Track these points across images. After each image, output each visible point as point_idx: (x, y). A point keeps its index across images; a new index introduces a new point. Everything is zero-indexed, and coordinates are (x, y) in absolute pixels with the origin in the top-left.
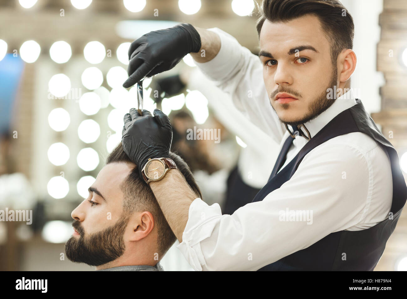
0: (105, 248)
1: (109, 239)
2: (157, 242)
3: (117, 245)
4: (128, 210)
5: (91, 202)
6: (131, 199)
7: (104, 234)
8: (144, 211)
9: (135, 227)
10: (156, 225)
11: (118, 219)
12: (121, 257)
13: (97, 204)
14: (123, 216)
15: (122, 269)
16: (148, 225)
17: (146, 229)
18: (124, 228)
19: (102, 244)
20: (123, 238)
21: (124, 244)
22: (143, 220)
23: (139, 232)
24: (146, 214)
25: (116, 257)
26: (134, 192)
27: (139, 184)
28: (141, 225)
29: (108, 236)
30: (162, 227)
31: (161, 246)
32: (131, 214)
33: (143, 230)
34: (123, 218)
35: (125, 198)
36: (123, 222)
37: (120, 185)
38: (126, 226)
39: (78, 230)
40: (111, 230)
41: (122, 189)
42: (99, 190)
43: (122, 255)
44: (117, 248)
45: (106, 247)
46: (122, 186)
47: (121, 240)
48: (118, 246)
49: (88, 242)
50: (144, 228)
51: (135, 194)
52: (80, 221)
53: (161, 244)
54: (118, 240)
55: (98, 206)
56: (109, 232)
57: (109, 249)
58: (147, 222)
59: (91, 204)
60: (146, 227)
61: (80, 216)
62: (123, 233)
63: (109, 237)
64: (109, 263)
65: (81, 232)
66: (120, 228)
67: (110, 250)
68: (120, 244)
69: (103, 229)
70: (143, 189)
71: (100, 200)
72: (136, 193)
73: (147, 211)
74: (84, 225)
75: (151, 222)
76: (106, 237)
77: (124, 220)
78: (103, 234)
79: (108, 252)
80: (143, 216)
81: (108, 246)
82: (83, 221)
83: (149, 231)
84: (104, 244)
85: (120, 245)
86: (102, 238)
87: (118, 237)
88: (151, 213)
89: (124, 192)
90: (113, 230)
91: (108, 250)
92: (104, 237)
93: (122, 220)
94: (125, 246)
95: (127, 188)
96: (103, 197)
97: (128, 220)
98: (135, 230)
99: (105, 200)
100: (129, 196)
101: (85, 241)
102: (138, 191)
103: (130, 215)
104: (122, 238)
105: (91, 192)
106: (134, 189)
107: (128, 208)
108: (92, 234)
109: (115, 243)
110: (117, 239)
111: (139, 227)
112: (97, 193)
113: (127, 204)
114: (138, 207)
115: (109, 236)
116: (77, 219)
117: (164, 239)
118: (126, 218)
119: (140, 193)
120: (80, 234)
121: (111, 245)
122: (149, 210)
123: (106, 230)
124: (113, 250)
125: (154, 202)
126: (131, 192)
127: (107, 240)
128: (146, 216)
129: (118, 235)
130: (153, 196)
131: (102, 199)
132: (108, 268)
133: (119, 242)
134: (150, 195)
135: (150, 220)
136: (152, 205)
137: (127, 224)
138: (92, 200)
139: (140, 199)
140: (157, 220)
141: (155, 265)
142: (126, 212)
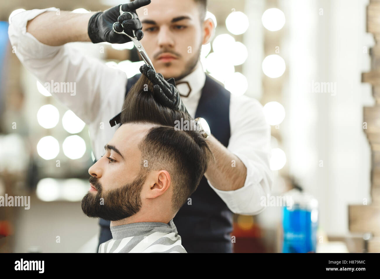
0: (122, 204)
1: (126, 195)
2: (171, 200)
6: (149, 158)
7: (122, 191)
8: (161, 170)
9: (152, 185)
10: (172, 183)
11: (136, 177)
12: (137, 213)
13: (116, 161)
14: (140, 174)
15: (137, 225)
16: (165, 184)
17: (162, 187)
18: (142, 185)
19: (120, 201)
21: (140, 201)
22: (160, 178)
23: (155, 189)
25: (133, 213)
26: (152, 152)
27: (157, 144)
28: (157, 183)
29: (125, 193)
31: (174, 204)
32: (149, 172)
33: (159, 188)
34: (140, 176)
35: (143, 157)
36: (141, 180)
37: (138, 145)
38: (143, 183)
39: (96, 186)
41: (140, 149)
42: (117, 148)
43: (138, 211)
44: (134, 205)
45: (123, 203)
46: (140, 146)
47: (138, 197)
48: (135, 202)
49: (106, 198)
50: (160, 186)
51: (153, 153)
52: (97, 177)
53: (175, 202)
54: (136, 197)
55: (116, 163)
56: (127, 189)
57: (126, 205)
58: (164, 181)
59: (109, 161)
60: (162, 185)
61: (97, 173)
62: (140, 191)
64: (126, 219)
65: (99, 188)
66: (138, 186)
67: (127, 207)
68: (137, 201)
69: (121, 186)
70: (160, 149)
71: (118, 157)
72: (154, 153)
73: (163, 170)
74: (102, 181)
75: (167, 181)
76: (124, 193)
77: (142, 178)
79: (125, 208)
80: (161, 175)
81: (125, 203)
82: (100, 177)
83: (166, 188)
84: (122, 201)
87: (135, 194)
88: (168, 171)
89: (142, 151)
90: (130, 188)
92: (122, 193)
93: (139, 178)
94: (141, 203)
95: (145, 147)
96: (121, 155)
97: (145, 178)
98: (152, 188)
99: (123, 157)
100: (147, 155)
102: (156, 150)
103: (147, 173)
104: (139, 195)
105: (109, 150)
106: (152, 148)
108: (110, 191)
109: (132, 200)
110: (134, 196)
111: (156, 185)
112: (115, 151)
114: (155, 166)
115: (127, 193)
116: (95, 176)
117: (178, 197)
118: (144, 176)
119: (157, 152)
120: (97, 190)
121: (128, 202)
122: (165, 169)
123: (124, 188)
124: (130, 207)
125: (171, 162)
126: (148, 152)
127: (125, 197)
128: (163, 174)
129: (135, 192)
130: (170, 156)
131: (120, 157)
132: (123, 225)
133: (136, 199)
134: (167, 155)
135: (167, 179)
136: (168, 164)
137: (144, 182)
138: (110, 157)
139: (158, 158)
140: (173, 179)
141: (168, 222)
142: (143, 170)
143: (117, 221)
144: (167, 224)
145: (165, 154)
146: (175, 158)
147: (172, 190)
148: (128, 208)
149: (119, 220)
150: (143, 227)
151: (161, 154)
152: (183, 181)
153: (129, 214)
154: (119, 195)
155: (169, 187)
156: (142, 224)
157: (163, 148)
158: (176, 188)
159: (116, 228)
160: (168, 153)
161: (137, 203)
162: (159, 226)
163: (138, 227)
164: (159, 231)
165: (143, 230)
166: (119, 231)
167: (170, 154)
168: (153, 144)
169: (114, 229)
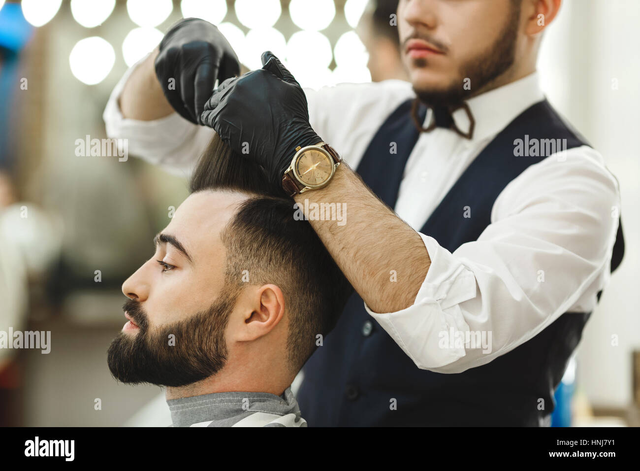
0: (189, 354)
1: (196, 336)
2: (286, 345)
3: (213, 348)
4: (233, 278)
5: (162, 263)
6: (241, 260)
7: (188, 328)
8: (266, 283)
9: (248, 314)
10: (287, 311)
11: (214, 298)
12: (219, 371)
13: (174, 267)
14: (224, 293)
15: (220, 397)
16: (272, 312)
17: (268, 318)
18: (227, 316)
19: (183, 347)
20: (224, 336)
21: (225, 347)
22: (262, 300)
23: (255, 323)
24: (269, 289)
25: (210, 372)
26: (248, 248)
27: (257, 233)
28: (258, 310)
29: (195, 331)
30: (297, 318)
31: (293, 353)
32: (241, 289)
33: (262, 320)
34: (224, 296)
35: (230, 258)
36: (225, 305)
37: (221, 233)
38: (231, 312)
39: (136, 319)
40: (201, 321)
41: (224, 241)
42: (180, 239)
43: (222, 368)
44: (212, 356)
45: (190, 352)
46: (225, 236)
47: (220, 340)
48: (214, 350)
49: (156, 342)
50: (264, 316)
51: (248, 251)
52: (138, 300)
53: (294, 350)
54: (215, 340)
55: (176, 272)
56: (197, 323)
57: (196, 356)
58: (271, 306)
59: (161, 267)
60: (268, 315)
61: (138, 291)
62: (225, 327)
63: (197, 334)
64: (197, 383)
65: (141, 323)
66: (219, 318)
67: (198, 360)
68: (217, 347)
69: (185, 317)
70: (264, 242)
71: (181, 260)
72: (251, 250)
73: (270, 283)
74: (148, 308)
75: (278, 306)
76: (191, 332)
77: (227, 301)
78: (186, 329)
79: (194, 363)
80: (265, 293)
81: (195, 351)
82: (145, 300)
83: (275, 320)
84: (187, 347)
85: (217, 350)
86: (183, 333)
87: (214, 333)
88: (281, 286)
89: (227, 247)
90: (205, 320)
91: (195, 359)
92: (187, 332)
93: (222, 301)
94: (226, 352)
95: (234, 239)
96: (186, 254)
97: (234, 300)
98: (247, 321)
99: (190, 259)
100: (237, 255)
101: (149, 340)
102: (255, 245)
103: (238, 291)
104: (222, 335)
105: (163, 244)
106: (247, 241)
107: (235, 276)
108: (164, 326)
109: (209, 345)
110: (212, 337)
111: (255, 314)
112: (175, 246)
113: (233, 270)
114: (253, 275)
115: (197, 331)
116: (134, 298)
117: (300, 340)
118: (231, 296)
119: (258, 249)
120: (137, 326)
121: (201, 349)
122: (275, 283)
123: (192, 320)
124: (205, 358)
125: (285, 269)
126: (241, 247)
127: (194, 339)
128: (270, 293)
129: (214, 329)
130: (283, 256)
131: (184, 258)
132: (193, 396)
133: (217, 343)
134: (277, 255)
135: (277, 301)
136: (280, 273)
137: (232, 308)
138: (164, 260)
139: (259, 261)
140: (289, 301)
141: (281, 391)
142: (230, 284)
143: (179, 388)
144: (280, 396)
145: (273, 252)
146: (293, 262)
147: (287, 324)
148: (201, 361)
149: (183, 386)
150: (230, 401)
151: (265, 253)
152: (309, 308)
153: (203, 374)
154: (181, 336)
155: (282, 318)
156: (229, 396)
157: (269, 240)
158: (296, 321)
159: (177, 403)
160: (278, 251)
161: (219, 351)
162: (264, 401)
163: (221, 401)
164: (263, 410)
165: (231, 407)
166: (184, 410)
167: (283, 254)
168: (249, 232)
169: (173, 404)
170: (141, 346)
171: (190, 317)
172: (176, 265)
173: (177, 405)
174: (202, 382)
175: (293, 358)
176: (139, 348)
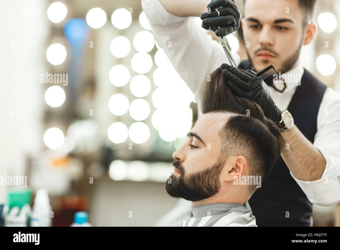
0: (203, 186)
1: (207, 178)
4: (225, 153)
6: (227, 144)
7: (203, 175)
8: (239, 155)
9: (230, 169)
10: (248, 168)
11: (215, 162)
13: (197, 147)
14: (220, 159)
15: (216, 205)
16: (242, 168)
17: (240, 171)
18: (221, 169)
19: (201, 183)
21: (219, 183)
22: (237, 163)
23: (233, 173)
24: (240, 158)
25: (212, 194)
26: (231, 139)
28: (235, 167)
29: (206, 176)
30: (252, 171)
32: (227, 158)
33: (237, 172)
35: (223, 143)
36: (220, 164)
37: (218, 132)
38: (222, 168)
39: (179, 169)
40: (209, 171)
41: (220, 136)
42: (199, 135)
43: (217, 193)
44: (213, 187)
45: (204, 185)
46: (220, 134)
47: (217, 180)
48: (214, 185)
49: (188, 181)
50: (238, 170)
51: (231, 140)
52: (180, 161)
55: (198, 149)
56: (207, 172)
57: (206, 187)
58: (241, 166)
59: (190, 147)
60: (240, 169)
61: (180, 157)
62: (220, 175)
64: (205, 200)
65: (181, 171)
66: (217, 170)
67: (207, 189)
68: (216, 183)
70: (238, 136)
71: (200, 144)
72: (232, 140)
73: (241, 155)
74: (184, 165)
75: (244, 166)
76: (204, 176)
77: (221, 163)
78: (202, 175)
79: (205, 190)
80: (238, 160)
81: (206, 185)
82: (183, 161)
83: (243, 172)
85: (216, 185)
86: (201, 177)
87: (215, 177)
88: (245, 157)
89: (221, 138)
90: (210, 171)
91: (206, 189)
92: (202, 176)
93: (219, 162)
94: (220, 186)
95: (224, 135)
96: (202, 142)
97: (224, 162)
98: (230, 172)
99: (204, 144)
100: (226, 142)
101: (185, 179)
102: (234, 138)
103: (226, 158)
104: (218, 178)
105: (192, 137)
106: (230, 136)
107: (225, 152)
108: (192, 173)
109: (212, 183)
110: (214, 179)
111: (233, 169)
112: (197, 138)
113: (224, 149)
114: (233, 151)
115: (207, 176)
116: (178, 160)
118: (223, 161)
119: (235, 139)
120: (180, 173)
121: (208, 184)
122: (243, 155)
123: (205, 171)
124: (210, 188)
125: (248, 148)
126: (227, 139)
127: (205, 180)
128: (240, 160)
129: (215, 175)
130: (247, 143)
131: (202, 143)
132: (203, 205)
133: (216, 181)
134: (244, 142)
135: (244, 164)
136: (245, 150)
137: (223, 166)
138: (192, 144)
139: (236, 145)
140: (249, 164)
141: (244, 203)
142: (222, 155)
143: (198, 202)
144: (243, 205)
145: (242, 141)
146: (251, 145)
147: (248, 174)
148: (208, 189)
149: (199, 201)
150: (221, 207)
151: (239, 141)
152: (258, 166)
153: (208, 195)
154: (200, 178)
155: (246, 171)
156: (220, 205)
157: (240, 135)
158: (252, 173)
159: (196, 208)
160: (245, 140)
161: (217, 185)
162: (236, 207)
163: (216, 207)
164: (236, 211)
165: (221, 210)
166: (199, 211)
167: (247, 141)
168: (231, 132)
169: (194, 208)
170: (181, 182)
171: (204, 169)
172: (198, 146)
173: (196, 209)
174: (208, 199)
175: (250, 188)
176: (180, 183)
